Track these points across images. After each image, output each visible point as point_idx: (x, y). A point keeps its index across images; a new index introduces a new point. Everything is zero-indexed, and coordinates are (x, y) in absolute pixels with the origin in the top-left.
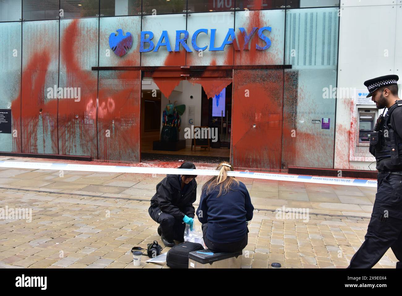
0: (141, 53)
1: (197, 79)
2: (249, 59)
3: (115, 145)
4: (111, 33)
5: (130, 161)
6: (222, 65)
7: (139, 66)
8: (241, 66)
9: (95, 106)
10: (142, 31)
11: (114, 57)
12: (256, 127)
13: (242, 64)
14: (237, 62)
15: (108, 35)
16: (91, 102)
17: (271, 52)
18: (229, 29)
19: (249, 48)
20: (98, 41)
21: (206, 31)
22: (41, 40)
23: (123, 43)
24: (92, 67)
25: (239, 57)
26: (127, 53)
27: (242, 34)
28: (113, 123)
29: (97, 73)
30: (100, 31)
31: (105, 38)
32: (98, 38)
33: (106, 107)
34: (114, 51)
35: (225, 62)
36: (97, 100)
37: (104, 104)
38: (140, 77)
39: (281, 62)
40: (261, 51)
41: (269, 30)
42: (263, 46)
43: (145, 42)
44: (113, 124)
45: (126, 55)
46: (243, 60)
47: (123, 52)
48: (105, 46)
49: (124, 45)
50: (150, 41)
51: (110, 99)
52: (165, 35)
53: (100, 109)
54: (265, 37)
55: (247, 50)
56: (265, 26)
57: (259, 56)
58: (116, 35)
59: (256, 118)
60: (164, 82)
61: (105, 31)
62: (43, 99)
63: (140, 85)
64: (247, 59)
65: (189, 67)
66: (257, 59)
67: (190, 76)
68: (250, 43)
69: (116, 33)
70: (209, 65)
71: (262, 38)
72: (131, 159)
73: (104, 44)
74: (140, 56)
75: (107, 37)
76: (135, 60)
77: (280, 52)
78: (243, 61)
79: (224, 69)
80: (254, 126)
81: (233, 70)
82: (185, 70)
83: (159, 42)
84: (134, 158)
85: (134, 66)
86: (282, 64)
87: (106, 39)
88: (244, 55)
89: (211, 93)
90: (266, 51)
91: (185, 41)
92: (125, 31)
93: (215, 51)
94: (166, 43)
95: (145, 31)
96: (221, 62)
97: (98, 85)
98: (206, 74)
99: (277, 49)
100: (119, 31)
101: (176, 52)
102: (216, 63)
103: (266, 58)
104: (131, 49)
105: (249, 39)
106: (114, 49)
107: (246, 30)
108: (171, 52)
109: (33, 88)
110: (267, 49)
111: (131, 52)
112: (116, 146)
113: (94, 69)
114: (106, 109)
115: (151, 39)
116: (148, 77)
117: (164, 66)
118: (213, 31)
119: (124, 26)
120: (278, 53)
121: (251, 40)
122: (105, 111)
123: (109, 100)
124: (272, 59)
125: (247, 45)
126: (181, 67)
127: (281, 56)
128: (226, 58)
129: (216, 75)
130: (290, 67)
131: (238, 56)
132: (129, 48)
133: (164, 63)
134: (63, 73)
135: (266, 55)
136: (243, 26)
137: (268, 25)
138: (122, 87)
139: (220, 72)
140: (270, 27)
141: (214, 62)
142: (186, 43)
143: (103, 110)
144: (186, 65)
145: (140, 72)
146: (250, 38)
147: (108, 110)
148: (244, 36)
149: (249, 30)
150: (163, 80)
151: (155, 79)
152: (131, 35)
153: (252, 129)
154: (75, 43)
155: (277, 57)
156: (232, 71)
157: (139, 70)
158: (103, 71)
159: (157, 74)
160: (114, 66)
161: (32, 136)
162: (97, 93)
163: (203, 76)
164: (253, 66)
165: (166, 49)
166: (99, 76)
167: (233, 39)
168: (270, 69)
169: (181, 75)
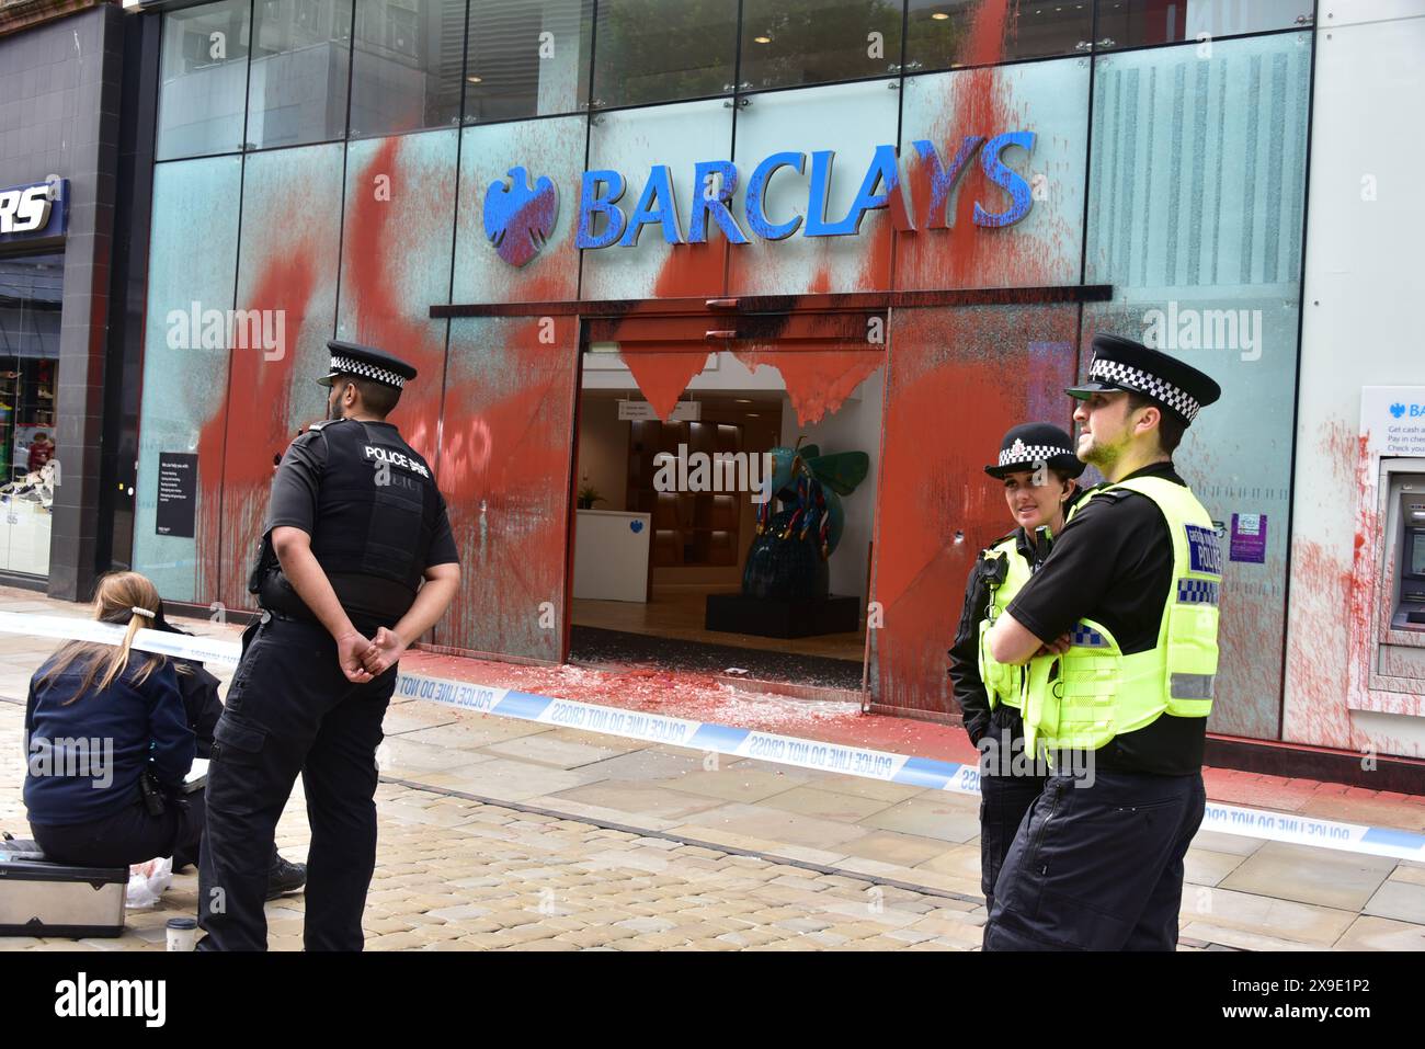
0: (582, 251)
1: (766, 347)
2: (948, 264)
3: (486, 593)
4: (492, 182)
5: (531, 656)
6: (851, 291)
7: (574, 299)
8: (918, 293)
9: (431, 449)
10: (589, 170)
11: (497, 270)
12: (965, 542)
13: (921, 286)
14: (904, 278)
15: (482, 187)
16: (422, 431)
17: (1032, 231)
18: (878, 148)
19: (951, 220)
20: (453, 212)
21: (796, 159)
22: (291, 215)
23: (526, 215)
24: (431, 308)
25: (914, 259)
26: (539, 253)
27: (927, 163)
28: (484, 510)
29: (445, 325)
30: (462, 175)
31: (476, 199)
32: (454, 203)
33: (464, 451)
34: (498, 245)
35: (861, 281)
36: (440, 427)
37: (458, 439)
38: (577, 340)
39: (1069, 273)
40: (994, 229)
41: (1026, 143)
42: (1004, 211)
43: (595, 213)
44: (483, 516)
45: (536, 260)
46: (926, 270)
47: (525, 248)
48: (474, 230)
49: (529, 224)
50: (609, 205)
51: (479, 422)
52: (660, 181)
53: (447, 457)
54: (1006, 174)
55: (942, 230)
56: (1012, 128)
57: (987, 252)
58: (506, 191)
59: (966, 506)
60: (654, 358)
61: (475, 175)
62: (287, 420)
63: (574, 372)
64: (941, 263)
65: (732, 302)
66: (978, 264)
67: (739, 335)
68: (954, 200)
69: (506, 180)
70: (805, 292)
71: (999, 180)
72: (533, 651)
73: (470, 223)
74: (578, 263)
75: (481, 195)
76: (563, 278)
77: (1070, 234)
78: (926, 274)
79: (857, 305)
80: (959, 540)
81: (890, 309)
82: (720, 314)
83: (639, 209)
84: (545, 646)
85: (557, 300)
86: (1074, 281)
87: (477, 204)
88: (932, 247)
89: (812, 401)
90: (1014, 232)
91: (727, 203)
92: (536, 175)
93: (828, 238)
94: (663, 211)
95: (598, 169)
96: (848, 278)
97: (445, 370)
98: (796, 328)
99: (1055, 220)
100: (517, 173)
101: (694, 245)
102: (831, 285)
103: (1012, 258)
104: (550, 237)
105: (948, 185)
106: (499, 240)
107: (940, 147)
108: (677, 245)
109: (261, 381)
110: (1015, 223)
111: (550, 248)
112: (489, 596)
113: (437, 312)
114: (464, 461)
115: (613, 197)
116: (603, 340)
117: (654, 297)
118: (824, 159)
119: (534, 155)
120: (1059, 239)
121: (957, 188)
122: (462, 464)
123: (475, 424)
124: (1035, 263)
125: (941, 211)
126: (708, 302)
127: (1072, 251)
128: (866, 264)
129: (828, 331)
130: (1104, 293)
131: (909, 254)
132: (543, 235)
133: (653, 287)
134: (347, 327)
135: (1013, 247)
136: (929, 134)
137: (1022, 127)
138: (517, 381)
139: (844, 319)
140: (1031, 130)
141: (822, 280)
142: (730, 208)
143: (455, 461)
144: (726, 293)
145: (575, 321)
146: (954, 182)
147: (469, 463)
148: (932, 173)
149: (952, 149)
150: (652, 353)
151: (626, 347)
152: (551, 186)
153: (949, 550)
154: (388, 220)
155: (1054, 254)
156: (887, 313)
157: (574, 315)
158: (463, 320)
159: (631, 331)
160: (497, 302)
161: (249, 549)
162: (440, 398)
163: (785, 336)
164: (964, 291)
165: (660, 236)
166: (450, 338)
167: (891, 188)
168: (1028, 302)
169: (709, 333)
